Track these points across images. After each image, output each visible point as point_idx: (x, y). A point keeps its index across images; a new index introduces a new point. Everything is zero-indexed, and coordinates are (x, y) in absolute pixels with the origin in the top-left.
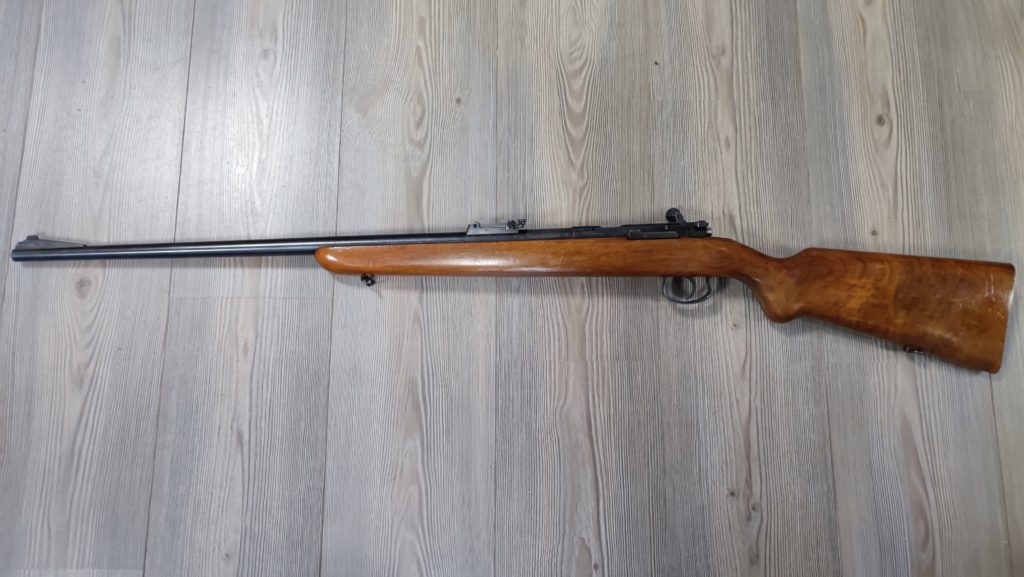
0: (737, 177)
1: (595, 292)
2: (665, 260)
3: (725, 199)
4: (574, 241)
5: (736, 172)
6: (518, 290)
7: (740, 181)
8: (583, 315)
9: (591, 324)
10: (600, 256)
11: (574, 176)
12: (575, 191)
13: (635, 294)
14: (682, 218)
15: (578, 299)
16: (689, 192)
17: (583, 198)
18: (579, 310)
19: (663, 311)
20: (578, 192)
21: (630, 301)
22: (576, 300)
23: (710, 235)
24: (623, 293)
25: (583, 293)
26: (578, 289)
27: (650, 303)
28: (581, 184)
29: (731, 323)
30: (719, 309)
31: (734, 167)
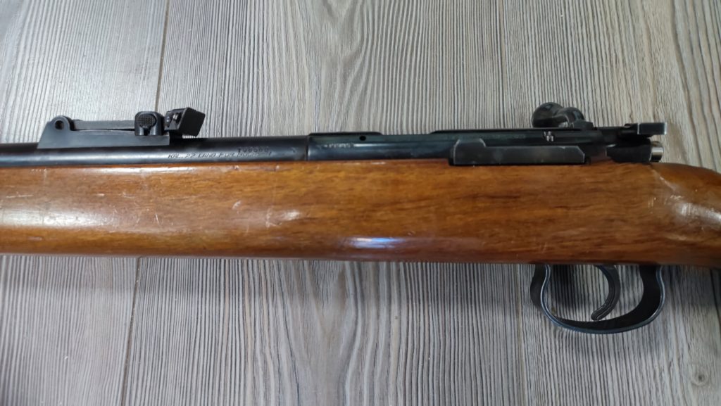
0: (678, 47)
1: (370, 290)
2: (551, 220)
3: (656, 89)
4: (309, 166)
5: (676, 35)
6: (189, 288)
7: (686, 54)
8: (342, 351)
9: (358, 373)
10: (377, 206)
11: (333, 36)
12: (333, 65)
13: (468, 299)
14: (582, 117)
15: (329, 310)
16: (580, 73)
17: (350, 80)
18: (332, 337)
19: (531, 341)
20: (340, 68)
21: (454, 316)
22: (323, 314)
23: (657, 158)
24: (439, 298)
25: (343, 295)
26: (331, 286)
27: (499, 319)
28: (348, 52)
29: (691, 371)
30: (660, 337)
31: (669, 25)
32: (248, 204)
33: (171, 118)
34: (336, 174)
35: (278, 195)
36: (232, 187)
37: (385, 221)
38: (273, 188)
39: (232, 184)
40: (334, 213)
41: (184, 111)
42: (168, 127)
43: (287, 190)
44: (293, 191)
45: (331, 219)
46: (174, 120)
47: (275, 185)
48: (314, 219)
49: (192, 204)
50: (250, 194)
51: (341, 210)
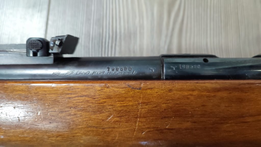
32: (118, 117)
33: (54, 43)
34: (191, 93)
35: (143, 110)
36: (105, 102)
37: (230, 131)
38: (139, 104)
39: (104, 100)
40: (188, 125)
41: (65, 37)
42: (52, 50)
43: (151, 106)
44: (156, 107)
45: (186, 129)
46: (57, 45)
47: (141, 101)
48: (172, 129)
49: (72, 115)
50: (120, 109)
51: (195, 122)
